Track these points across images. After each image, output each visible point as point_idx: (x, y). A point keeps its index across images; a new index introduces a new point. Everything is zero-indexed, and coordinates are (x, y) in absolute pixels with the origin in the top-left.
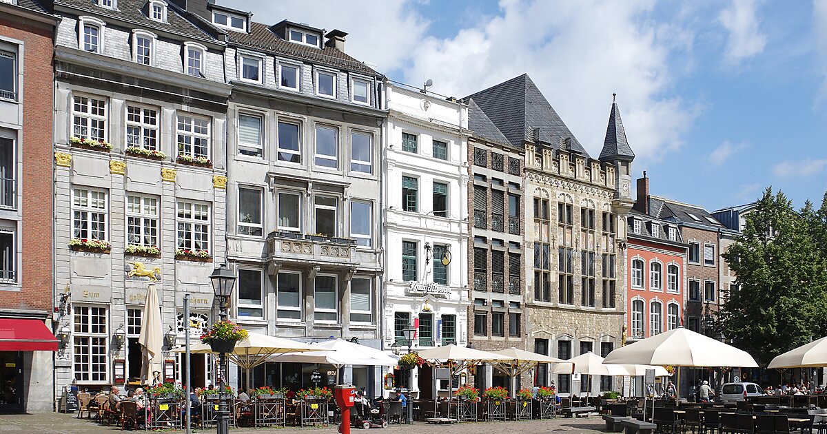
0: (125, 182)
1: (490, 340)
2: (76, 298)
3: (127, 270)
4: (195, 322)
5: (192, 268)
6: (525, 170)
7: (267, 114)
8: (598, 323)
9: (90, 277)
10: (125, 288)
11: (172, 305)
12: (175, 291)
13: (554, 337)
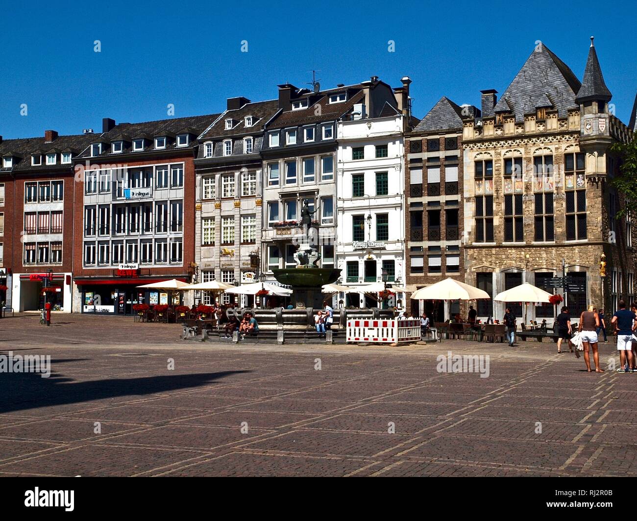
0: (221, 212)
1: (426, 276)
2: (202, 267)
3: (221, 252)
4: (250, 275)
5: (247, 248)
6: (463, 143)
7: (279, 161)
8: (560, 255)
9: (207, 258)
10: (220, 261)
11: (238, 267)
12: (240, 260)
13: (497, 270)
